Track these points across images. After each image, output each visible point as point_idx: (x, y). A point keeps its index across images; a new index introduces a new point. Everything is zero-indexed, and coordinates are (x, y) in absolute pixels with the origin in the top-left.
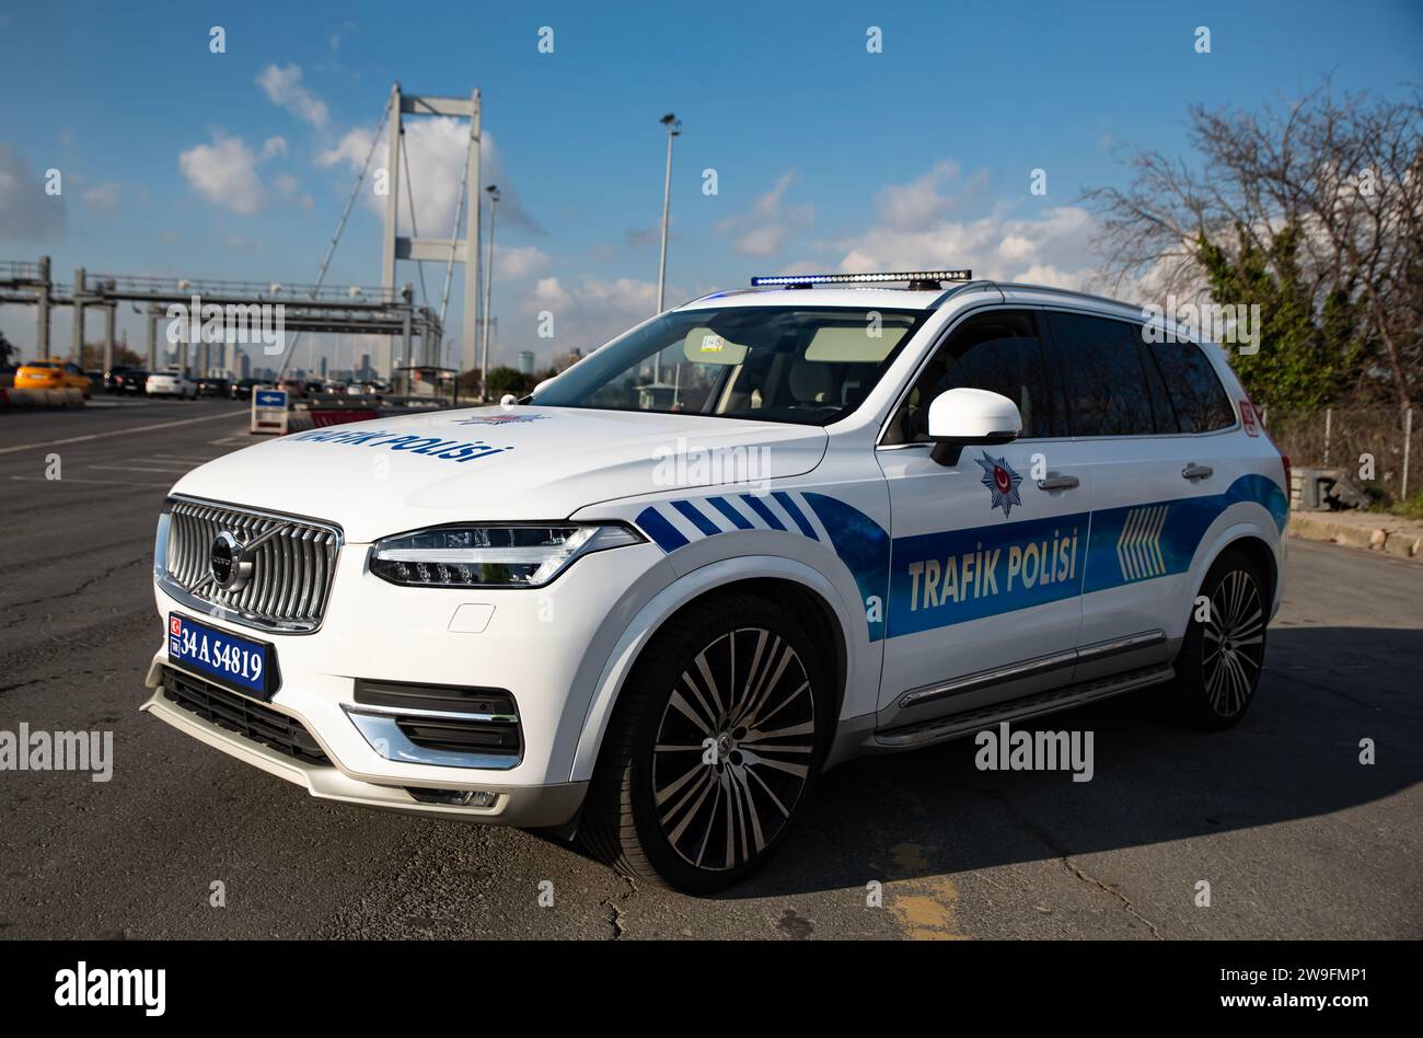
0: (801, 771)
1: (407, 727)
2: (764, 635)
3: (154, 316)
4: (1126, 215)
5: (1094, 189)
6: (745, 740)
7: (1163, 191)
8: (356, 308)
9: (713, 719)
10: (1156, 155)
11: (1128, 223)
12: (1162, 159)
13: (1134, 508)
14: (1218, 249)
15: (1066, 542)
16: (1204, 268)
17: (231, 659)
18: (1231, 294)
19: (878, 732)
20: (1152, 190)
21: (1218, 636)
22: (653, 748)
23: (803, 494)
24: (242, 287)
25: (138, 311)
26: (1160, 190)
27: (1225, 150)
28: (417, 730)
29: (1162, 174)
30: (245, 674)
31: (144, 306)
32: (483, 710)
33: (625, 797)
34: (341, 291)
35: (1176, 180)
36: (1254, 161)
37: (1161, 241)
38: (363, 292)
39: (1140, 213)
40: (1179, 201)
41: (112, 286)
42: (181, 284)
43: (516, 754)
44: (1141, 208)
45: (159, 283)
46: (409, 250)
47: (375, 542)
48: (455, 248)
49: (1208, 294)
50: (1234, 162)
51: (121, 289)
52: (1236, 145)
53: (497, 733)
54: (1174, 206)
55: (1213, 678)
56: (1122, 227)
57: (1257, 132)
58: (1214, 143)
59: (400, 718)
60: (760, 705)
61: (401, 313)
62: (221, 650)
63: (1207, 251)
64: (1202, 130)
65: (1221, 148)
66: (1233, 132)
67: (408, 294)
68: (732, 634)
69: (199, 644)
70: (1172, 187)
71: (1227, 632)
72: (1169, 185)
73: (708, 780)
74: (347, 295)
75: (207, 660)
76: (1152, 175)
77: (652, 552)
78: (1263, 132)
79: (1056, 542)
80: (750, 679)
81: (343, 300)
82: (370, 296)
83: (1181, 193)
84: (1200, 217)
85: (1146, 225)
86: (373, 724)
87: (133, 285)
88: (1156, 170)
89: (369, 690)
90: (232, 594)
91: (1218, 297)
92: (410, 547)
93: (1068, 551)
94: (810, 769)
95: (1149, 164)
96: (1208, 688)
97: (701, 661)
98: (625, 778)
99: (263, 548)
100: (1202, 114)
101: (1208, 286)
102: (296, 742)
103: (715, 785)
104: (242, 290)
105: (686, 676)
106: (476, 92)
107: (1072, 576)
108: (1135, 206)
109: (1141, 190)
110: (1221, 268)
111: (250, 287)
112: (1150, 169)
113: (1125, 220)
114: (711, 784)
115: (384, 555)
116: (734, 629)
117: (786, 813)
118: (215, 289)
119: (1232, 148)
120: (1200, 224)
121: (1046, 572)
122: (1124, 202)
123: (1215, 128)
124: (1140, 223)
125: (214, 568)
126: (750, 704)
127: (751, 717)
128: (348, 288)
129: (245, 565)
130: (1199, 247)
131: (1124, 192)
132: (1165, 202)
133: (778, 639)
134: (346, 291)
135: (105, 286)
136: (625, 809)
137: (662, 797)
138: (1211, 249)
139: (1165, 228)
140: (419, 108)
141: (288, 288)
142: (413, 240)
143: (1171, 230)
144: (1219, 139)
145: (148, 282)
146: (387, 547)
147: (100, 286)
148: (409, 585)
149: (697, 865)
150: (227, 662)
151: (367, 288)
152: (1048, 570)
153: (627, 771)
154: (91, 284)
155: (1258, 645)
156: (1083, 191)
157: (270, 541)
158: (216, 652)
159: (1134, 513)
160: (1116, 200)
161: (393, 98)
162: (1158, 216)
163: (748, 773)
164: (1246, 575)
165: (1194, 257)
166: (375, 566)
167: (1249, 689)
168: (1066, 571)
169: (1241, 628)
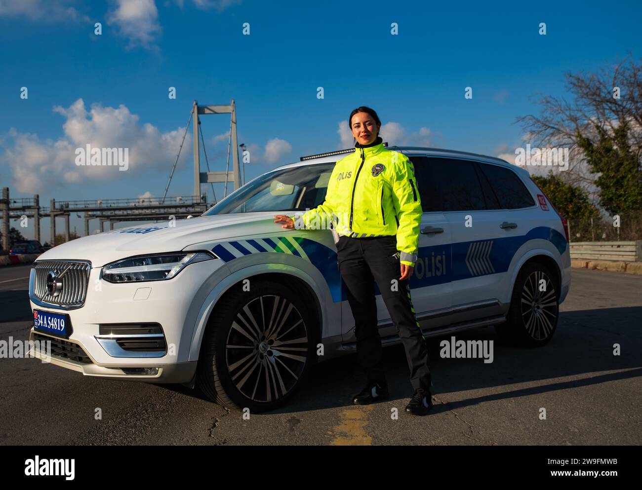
0: (302, 359)
1: (121, 342)
2: (277, 298)
3: (88, 218)
4: (540, 128)
5: (523, 116)
6: (273, 345)
7: (557, 114)
8: (181, 207)
9: (255, 335)
10: (551, 97)
11: (541, 131)
12: (554, 99)
13: (473, 242)
14: (588, 139)
15: (439, 258)
16: (582, 149)
17: (54, 324)
18: (597, 160)
19: (344, 344)
20: (551, 114)
21: (531, 302)
22: (225, 346)
23: (293, 238)
24: (126, 201)
25: (79, 217)
26: (555, 114)
27: (585, 92)
28: (125, 344)
29: (555, 106)
30: (59, 329)
31: (82, 214)
32: (150, 332)
33: (214, 368)
34: (172, 199)
35: (563, 109)
36: (599, 96)
37: (559, 138)
38: (183, 199)
39: (546, 126)
40: (565, 118)
41: (67, 206)
42: (99, 202)
43: (165, 351)
44: (547, 124)
45: (88, 203)
46: (207, 179)
47: (104, 266)
48: (227, 175)
49: (585, 161)
50: (590, 97)
51: (71, 207)
52: (590, 89)
53: (156, 342)
54: (563, 121)
55: (529, 321)
56: (538, 133)
57: (599, 82)
58: (579, 89)
59: (118, 339)
60: (279, 329)
61: (202, 207)
62: (51, 320)
63: (582, 141)
64: (571, 83)
65: (583, 91)
66: (588, 83)
67: (204, 198)
68: (261, 298)
69: (43, 321)
70: (561, 112)
71: (537, 301)
72: (560, 111)
73: (255, 362)
74: (175, 201)
75: (46, 326)
76: (551, 107)
77: (219, 262)
78: (602, 81)
79: (433, 258)
80: (273, 317)
81: (174, 203)
82: (186, 200)
83: (566, 115)
84: (577, 125)
85: (551, 131)
86: (106, 343)
87: (76, 205)
88: (553, 105)
89: (105, 328)
90: (55, 297)
91: (591, 163)
92: (119, 267)
93: (441, 262)
94: (307, 359)
95: (548, 102)
96: (527, 327)
97: (246, 309)
98: (214, 359)
99: (65, 276)
100: (571, 76)
101: (585, 157)
102: (79, 355)
103: (259, 365)
104: (127, 203)
105: (239, 315)
106: (233, 101)
107: (444, 273)
108: (544, 123)
109: (547, 115)
110: (590, 149)
111: (130, 201)
112: (549, 104)
113: (540, 129)
114: (257, 364)
115: (108, 272)
116: (262, 295)
117: (296, 378)
118: (114, 203)
119: (588, 90)
120: (577, 128)
121: (429, 271)
122: (538, 121)
123: (578, 82)
124: (547, 130)
125: (48, 286)
126: (274, 329)
127: (275, 335)
128: (176, 197)
129: (59, 284)
130: (579, 139)
131: (538, 116)
132: (560, 120)
133: (285, 300)
134: (175, 199)
135: (64, 206)
136: (215, 373)
137: (231, 368)
138: (584, 139)
139: (560, 132)
140: (207, 111)
141: (148, 200)
142: (208, 173)
143: (563, 132)
144: (581, 87)
145: (83, 203)
146: (109, 268)
147: (62, 206)
148: (118, 283)
149: (252, 399)
150: (53, 325)
151: (186, 197)
152: (430, 270)
153: (214, 356)
154: (57, 206)
155: (554, 306)
156: (517, 118)
157: (67, 273)
158: (49, 322)
159: (473, 245)
160: (534, 120)
161: (194, 107)
162: (556, 127)
163: (275, 359)
164: (543, 274)
165: (576, 146)
166: (104, 277)
167: (552, 328)
168: (441, 270)
169: (544, 298)
